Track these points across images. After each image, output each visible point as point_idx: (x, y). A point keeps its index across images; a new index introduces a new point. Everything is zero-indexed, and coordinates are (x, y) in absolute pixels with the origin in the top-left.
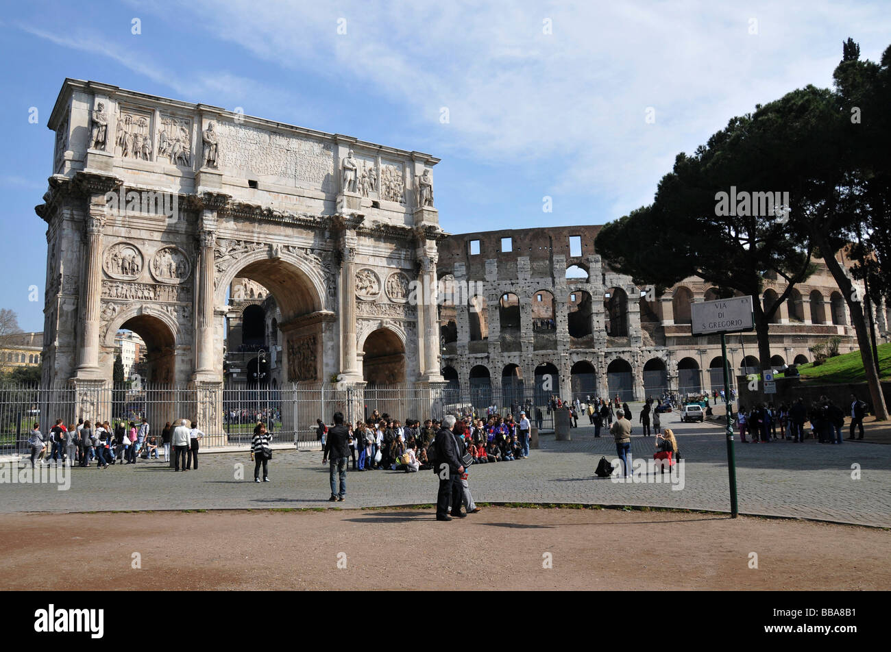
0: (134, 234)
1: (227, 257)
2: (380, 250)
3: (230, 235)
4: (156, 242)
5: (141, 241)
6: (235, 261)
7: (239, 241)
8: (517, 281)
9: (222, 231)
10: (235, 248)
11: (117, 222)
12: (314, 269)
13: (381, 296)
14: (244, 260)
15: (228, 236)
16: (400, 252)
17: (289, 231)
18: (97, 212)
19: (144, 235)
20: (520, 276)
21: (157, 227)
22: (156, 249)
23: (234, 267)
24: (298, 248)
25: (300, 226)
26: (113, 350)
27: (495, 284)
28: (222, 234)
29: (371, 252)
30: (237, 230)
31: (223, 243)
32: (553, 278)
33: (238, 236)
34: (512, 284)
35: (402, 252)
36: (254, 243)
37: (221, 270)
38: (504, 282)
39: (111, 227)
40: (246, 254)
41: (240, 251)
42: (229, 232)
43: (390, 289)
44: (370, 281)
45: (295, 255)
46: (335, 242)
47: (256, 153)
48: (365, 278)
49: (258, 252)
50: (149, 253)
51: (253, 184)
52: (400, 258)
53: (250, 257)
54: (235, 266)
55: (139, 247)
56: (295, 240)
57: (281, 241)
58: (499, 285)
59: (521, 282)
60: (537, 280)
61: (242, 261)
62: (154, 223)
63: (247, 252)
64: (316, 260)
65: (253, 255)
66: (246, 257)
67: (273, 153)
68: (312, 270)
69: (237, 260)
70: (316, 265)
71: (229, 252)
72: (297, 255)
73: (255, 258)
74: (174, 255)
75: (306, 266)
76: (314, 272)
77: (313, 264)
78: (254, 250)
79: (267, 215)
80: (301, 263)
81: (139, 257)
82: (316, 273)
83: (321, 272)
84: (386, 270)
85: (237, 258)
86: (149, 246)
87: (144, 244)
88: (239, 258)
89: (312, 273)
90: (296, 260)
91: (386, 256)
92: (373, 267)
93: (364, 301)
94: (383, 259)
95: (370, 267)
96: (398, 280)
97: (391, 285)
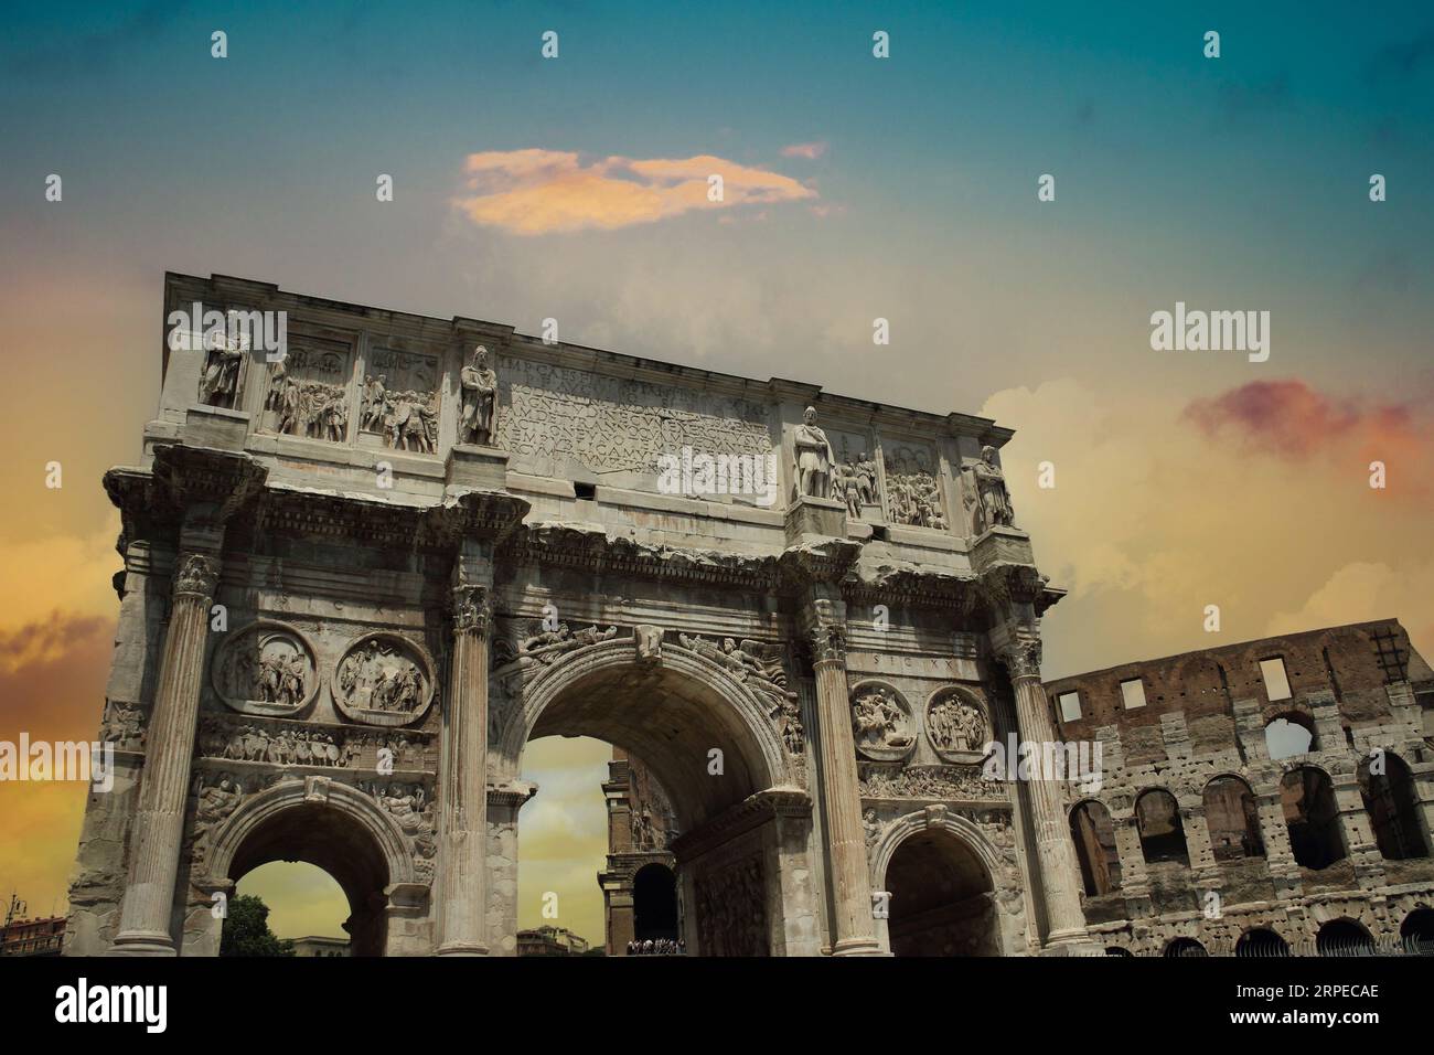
0: (297, 605)
4: (351, 627)
5: (313, 625)
8: (1166, 764)
9: (511, 597)
11: (255, 577)
12: (744, 686)
14: (568, 667)
15: (528, 610)
19: (320, 607)
20: (1172, 752)
21: (350, 588)
22: (346, 642)
23: (544, 686)
24: (703, 636)
27: (1122, 775)
28: (512, 605)
31: (516, 626)
32: (1241, 748)
34: (1158, 771)
36: (591, 625)
38: (1140, 769)
39: (241, 590)
42: (530, 599)
43: (937, 730)
45: (694, 652)
46: (792, 621)
47: (590, 422)
48: (872, 706)
49: (603, 648)
50: (331, 649)
51: (585, 491)
52: (952, 656)
53: (582, 660)
54: (546, 683)
55: (306, 635)
57: (660, 622)
58: (1129, 775)
59: (1175, 764)
60: (1208, 756)
61: (563, 670)
62: (345, 578)
63: (572, 648)
64: (747, 666)
65: (592, 656)
66: (573, 658)
67: (630, 424)
68: (741, 689)
69: (550, 667)
70: (750, 678)
71: (531, 648)
72: (699, 653)
73: (596, 661)
74: (392, 656)
75: (724, 680)
76: (746, 694)
77: (743, 673)
78: (593, 643)
79: (619, 557)
80: (711, 672)
81: (307, 661)
82: (752, 695)
83: (763, 694)
84: (923, 685)
85: (549, 664)
86: (331, 634)
87: (319, 629)
88: (555, 664)
89: (742, 696)
90: (700, 666)
91: (920, 651)
92: (891, 678)
93: (877, 763)
94: (913, 658)
95: (882, 678)
96: (955, 707)
97: (940, 719)
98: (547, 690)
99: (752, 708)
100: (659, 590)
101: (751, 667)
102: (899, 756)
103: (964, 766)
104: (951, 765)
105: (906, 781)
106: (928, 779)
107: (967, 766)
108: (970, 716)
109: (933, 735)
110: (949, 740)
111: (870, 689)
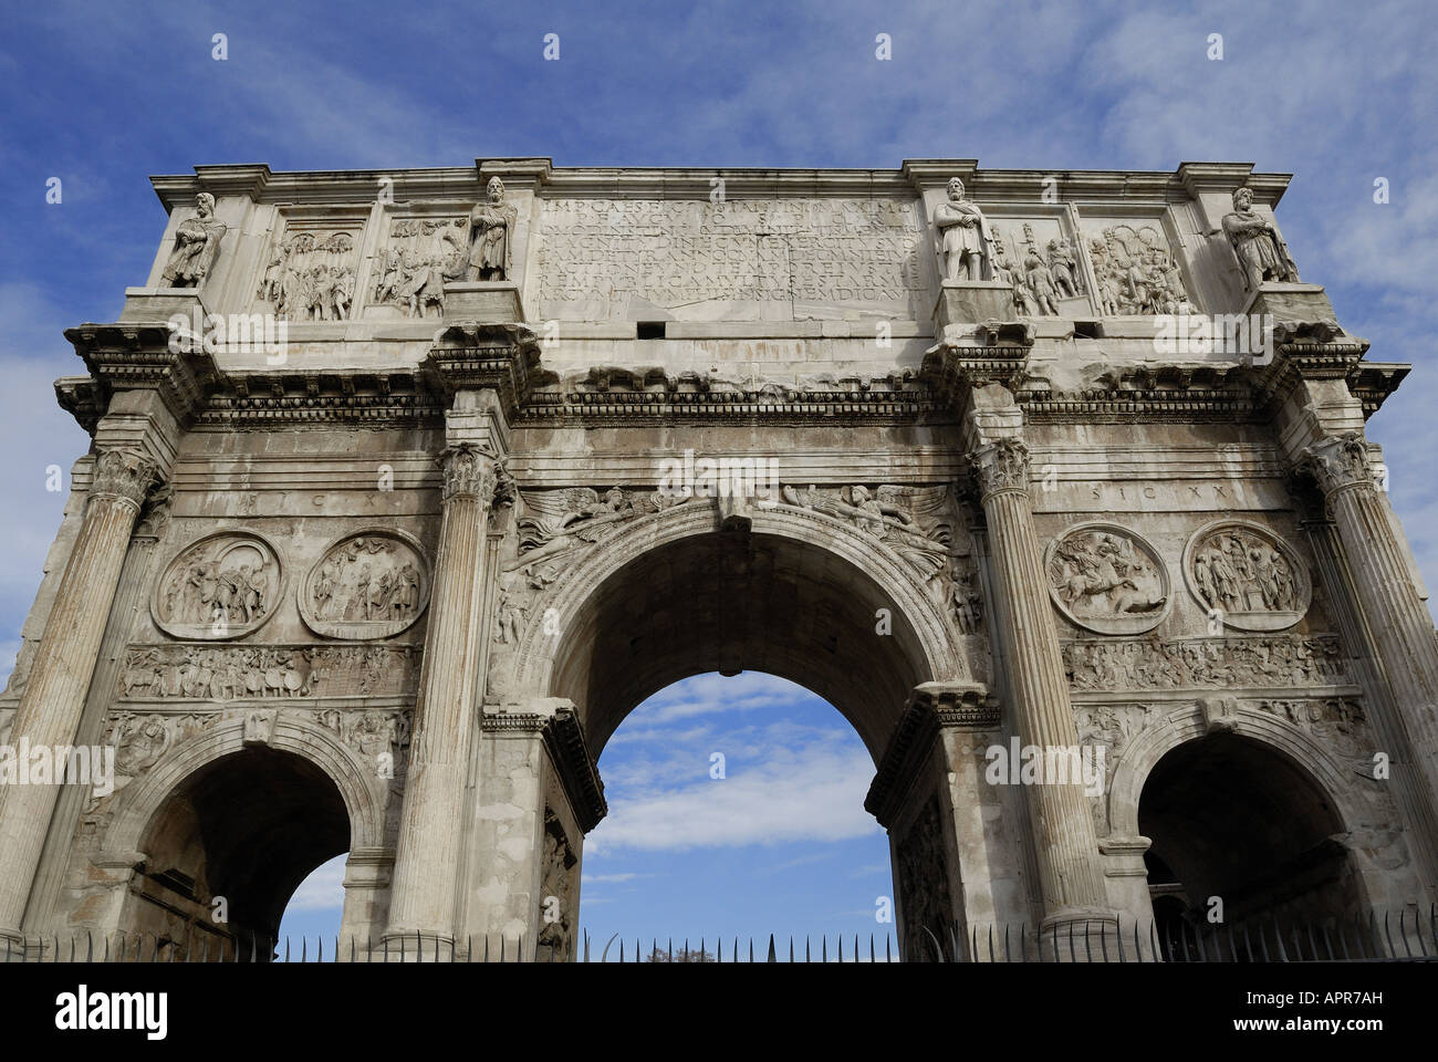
0: (265, 506)
1: (560, 542)
2: (1135, 458)
3: (569, 475)
4: (329, 523)
5: (284, 527)
6: (590, 549)
7: (601, 490)
9: (543, 464)
10: (589, 510)
11: (218, 479)
12: (884, 547)
13: (1177, 614)
14: (621, 544)
15: (565, 478)
16: (1219, 457)
17: (780, 439)
18: (116, 436)
19: (295, 504)
21: (334, 478)
22: (326, 542)
23: (583, 571)
24: (818, 486)
25: (817, 419)
26: (125, 874)
28: (544, 475)
29: (1103, 470)
30: (596, 456)
31: (550, 501)
33: (600, 475)
35: (1229, 457)
36: (653, 488)
37: (538, 582)
39: (200, 497)
40: (624, 527)
41: (609, 517)
42: (568, 464)
43: (1209, 587)
44: (1121, 569)
45: (808, 510)
48: (1095, 558)
49: (671, 516)
50: (302, 554)
52: (1223, 478)
53: (641, 533)
54: (590, 565)
55: (275, 541)
56: (804, 462)
61: (613, 548)
62: (327, 467)
63: (624, 519)
64: (887, 519)
65: (655, 526)
66: (627, 533)
68: (879, 551)
69: (595, 546)
70: (893, 535)
71: (566, 526)
72: (814, 509)
73: (660, 534)
74: (383, 554)
75: (852, 540)
76: (884, 556)
77: (880, 529)
78: (657, 511)
79: (689, 397)
80: (832, 531)
81: (275, 569)
82: (896, 557)
83: (914, 555)
84: (1178, 524)
85: (594, 541)
86: (306, 536)
87: (292, 531)
88: (601, 542)
89: (881, 560)
90: (814, 525)
91: (1167, 476)
92: (1123, 518)
93: (1109, 639)
94: (1158, 487)
95: (1108, 519)
96: (1237, 551)
97: (1212, 570)
98: (590, 577)
99: (897, 574)
100: (754, 435)
101: (895, 521)
102: (1146, 626)
103: (1263, 635)
104: (1240, 635)
105: (1164, 664)
106: (1201, 659)
107: (1270, 635)
108: (1266, 561)
109: (1203, 593)
110: (1231, 597)
111: (1089, 536)
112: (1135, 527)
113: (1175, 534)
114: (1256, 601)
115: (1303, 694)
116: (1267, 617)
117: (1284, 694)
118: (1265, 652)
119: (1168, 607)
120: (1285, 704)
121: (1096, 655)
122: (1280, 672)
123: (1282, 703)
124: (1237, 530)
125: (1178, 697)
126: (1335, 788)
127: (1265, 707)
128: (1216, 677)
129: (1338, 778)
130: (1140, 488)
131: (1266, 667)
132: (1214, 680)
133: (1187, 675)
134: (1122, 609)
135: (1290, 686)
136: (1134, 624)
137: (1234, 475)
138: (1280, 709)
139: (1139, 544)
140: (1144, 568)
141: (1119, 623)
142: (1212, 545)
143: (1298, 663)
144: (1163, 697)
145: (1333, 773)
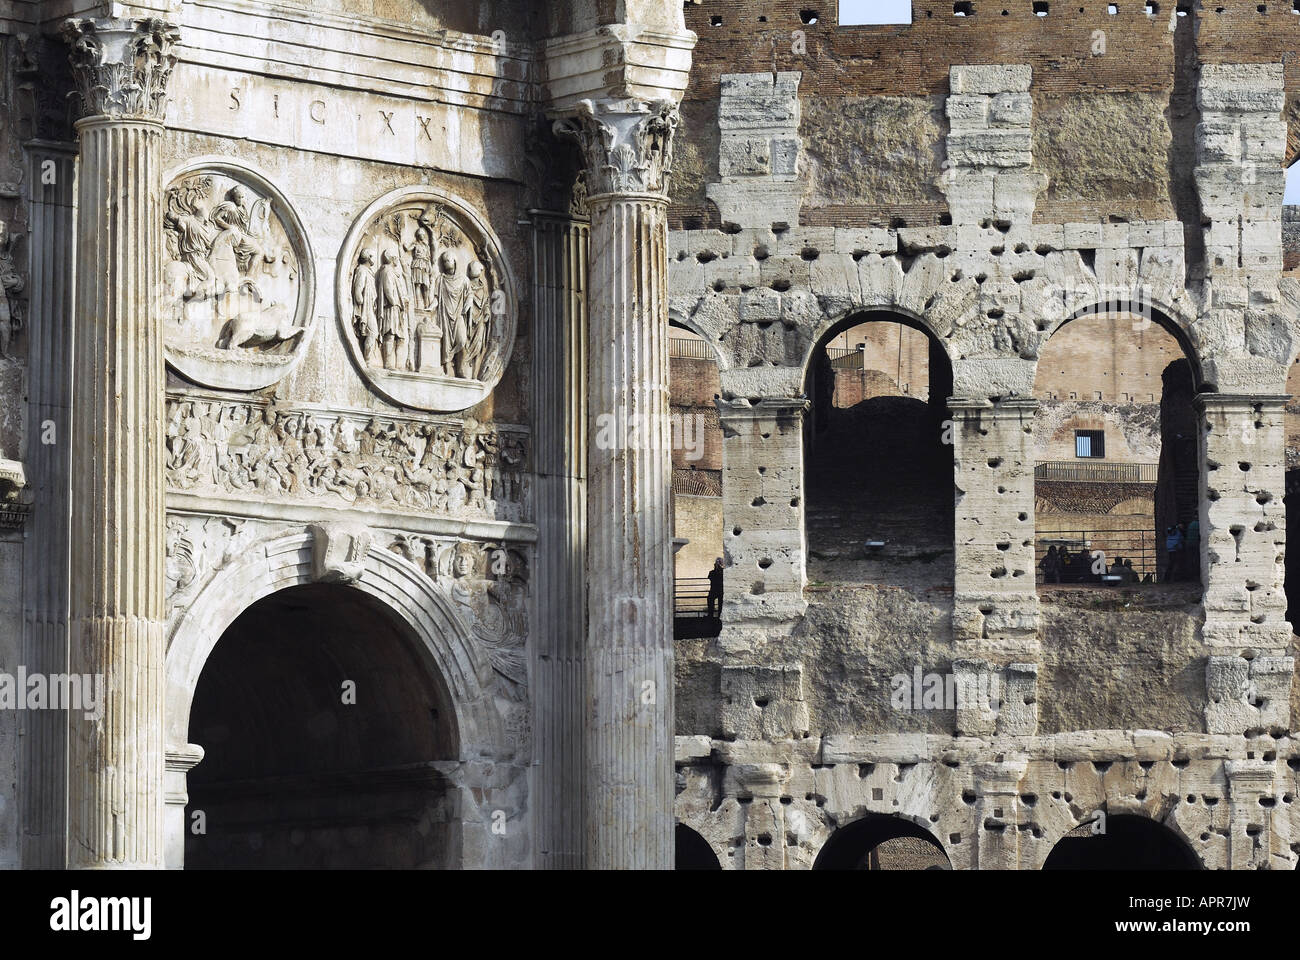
2: (312, 37)
13: (312, 360)
16: (441, 59)
43: (369, 317)
44: (244, 259)
48: (211, 232)
52: (437, 101)
84: (348, 181)
91: (352, 82)
92: (267, 155)
93: (205, 393)
94: (333, 99)
95: (245, 152)
96: (423, 250)
97: (379, 279)
102: (263, 379)
103: (426, 418)
104: (394, 412)
105: (275, 452)
106: (329, 446)
107: (435, 419)
108: (460, 280)
109: (358, 325)
110: (397, 338)
111: (207, 182)
112: (281, 180)
113: (338, 203)
114: (431, 353)
115: (456, 530)
116: (439, 386)
117: (431, 527)
118: (419, 445)
119: (303, 348)
120: (428, 543)
121: (178, 419)
122: (433, 488)
123: (423, 541)
124: (433, 208)
125: (286, 514)
126: (462, 691)
127: (400, 544)
128: (343, 483)
129: (470, 677)
130: (307, 95)
131: (417, 474)
132: (340, 489)
133: (303, 472)
134: (237, 340)
135: (441, 514)
136: (248, 372)
137: (454, 98)
138: (418, 549)
139: (281, 212)
140: (279, 262)
141: (228, 368)
142: (387, 231)
143: (461, 473)
144: (266, 512)
145: (465, 667)
